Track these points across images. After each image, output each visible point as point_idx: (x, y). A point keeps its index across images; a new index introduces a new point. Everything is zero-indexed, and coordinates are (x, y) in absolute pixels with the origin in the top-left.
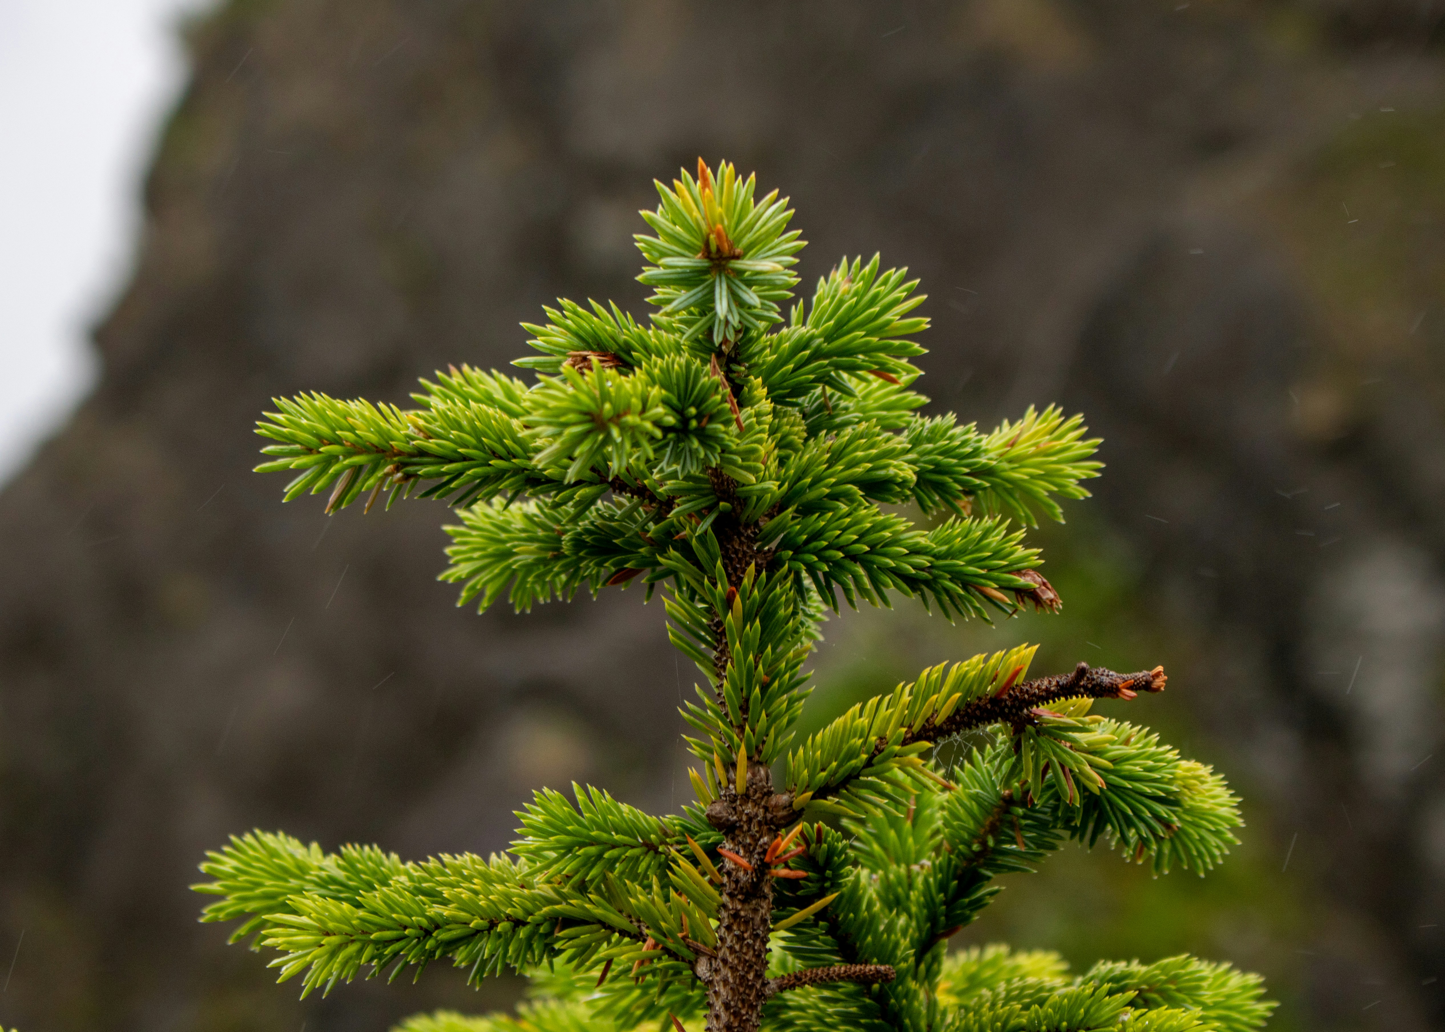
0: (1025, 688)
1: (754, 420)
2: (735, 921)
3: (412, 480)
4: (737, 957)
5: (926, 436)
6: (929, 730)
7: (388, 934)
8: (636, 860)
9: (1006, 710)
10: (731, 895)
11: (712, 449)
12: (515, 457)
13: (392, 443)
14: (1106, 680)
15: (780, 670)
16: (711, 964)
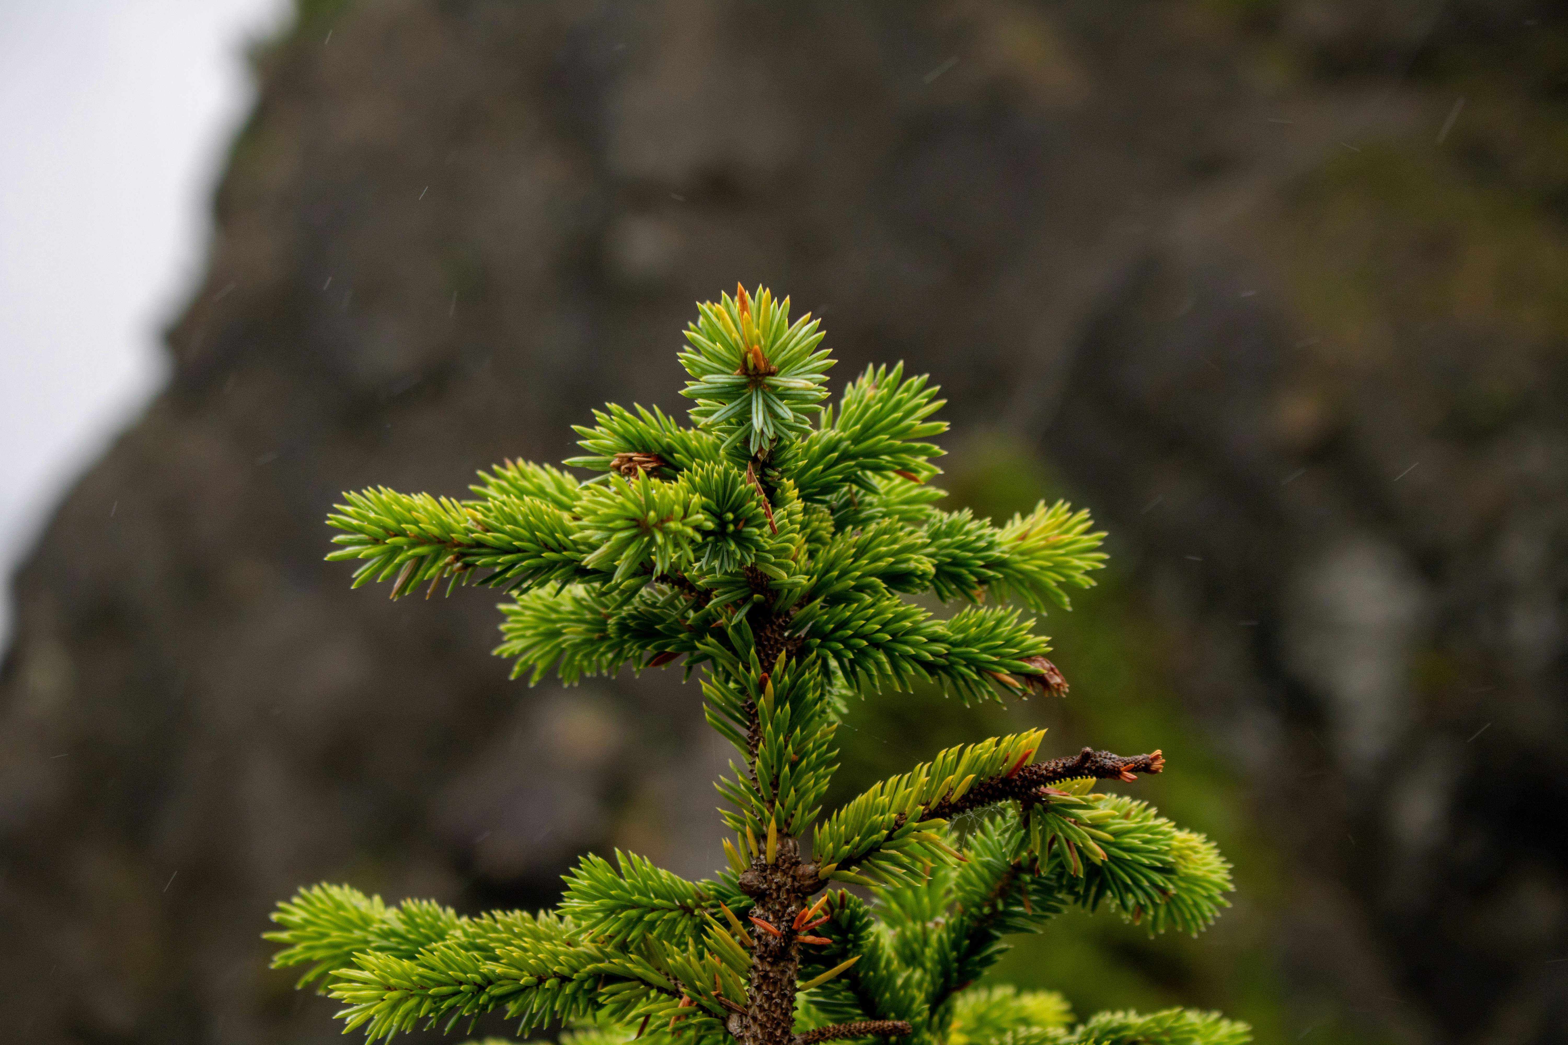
0: (1034, 769)
1: (787, 521)
2: (764, 982)
3: (470, 569)
4: (766, 1015)
5: (945, 530)
6: (945, 807)
7: (445, 990)
8: (674, 922)
9: (1016, 790)
10: (761, 958)
11: (748, 550)
12: (565, 549)
13: (453, 535)
14: (1109, 763)
15: (808, 750)
16: (742, 1021)
